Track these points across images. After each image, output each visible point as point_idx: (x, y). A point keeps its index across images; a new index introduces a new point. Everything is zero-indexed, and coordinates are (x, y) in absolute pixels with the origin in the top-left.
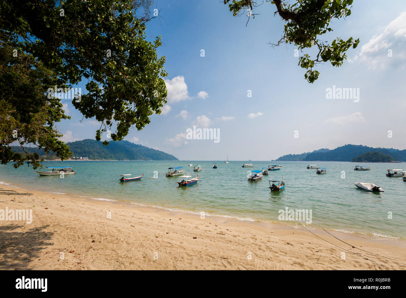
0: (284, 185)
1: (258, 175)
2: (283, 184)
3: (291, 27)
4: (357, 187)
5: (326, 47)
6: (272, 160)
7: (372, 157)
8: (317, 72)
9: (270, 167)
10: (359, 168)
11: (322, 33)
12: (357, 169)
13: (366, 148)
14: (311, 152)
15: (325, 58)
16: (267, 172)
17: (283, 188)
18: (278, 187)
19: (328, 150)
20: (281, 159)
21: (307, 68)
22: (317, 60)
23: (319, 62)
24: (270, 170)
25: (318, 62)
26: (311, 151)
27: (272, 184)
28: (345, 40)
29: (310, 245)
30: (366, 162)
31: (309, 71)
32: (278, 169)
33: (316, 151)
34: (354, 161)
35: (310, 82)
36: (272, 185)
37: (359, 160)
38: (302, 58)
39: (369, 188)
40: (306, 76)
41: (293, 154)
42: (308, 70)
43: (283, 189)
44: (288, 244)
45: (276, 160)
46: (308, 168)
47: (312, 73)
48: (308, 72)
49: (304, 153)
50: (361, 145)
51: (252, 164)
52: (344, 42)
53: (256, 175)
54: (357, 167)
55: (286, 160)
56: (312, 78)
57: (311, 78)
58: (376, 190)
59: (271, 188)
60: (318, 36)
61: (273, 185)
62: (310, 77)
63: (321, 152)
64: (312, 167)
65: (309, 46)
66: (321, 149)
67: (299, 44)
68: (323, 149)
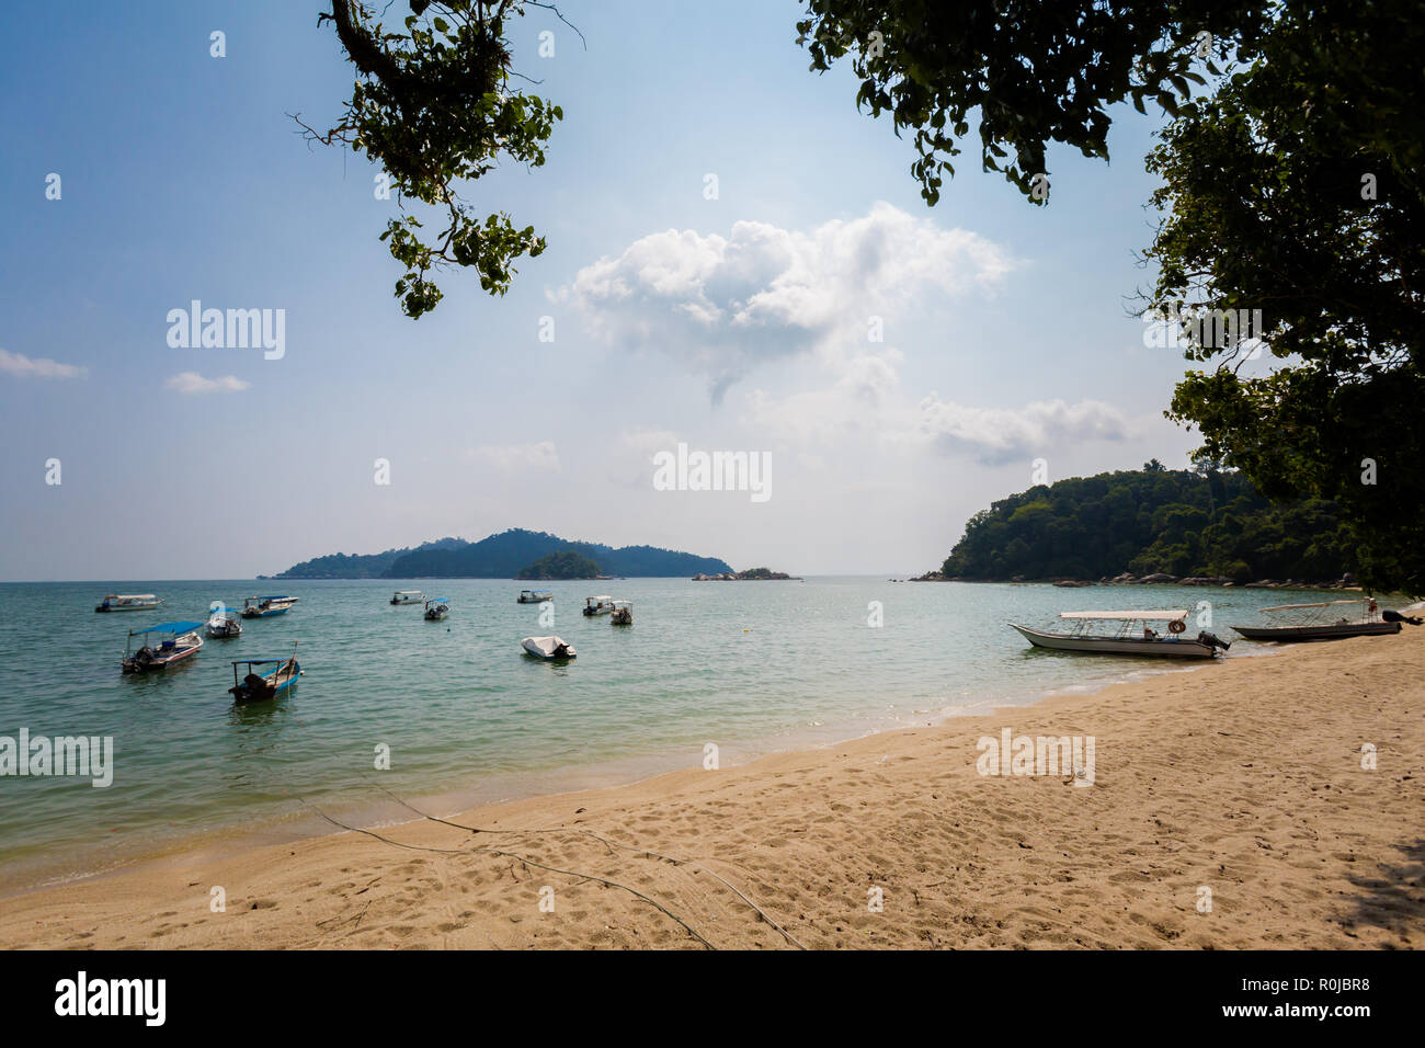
0: (296, 671)
1: (181, 642)
2: (293, 668)
3: (376, 106)
4: (525, 652)
5: (469, 223)
6: (261, 578)
7: (563, 566)
8: (433, 288)
9: (250, 606)
10: (529, 596)
11: (469, 175)
12: (523, 600)
13: (554, 540)
14: (411, 548)
15: (464, 258)
16: (232, 628)
17: (291, 684)
18: (270, 683)
19: (461, 542)
20: (300, 572)
21: (410, 266)
22: (442, 252)
23: (445, 261)
24: (250, 616)
25: (443, 261)
26: (414, 545)
27: (243, 673)
28: (518, 228)
29: (346, 875)
30: (549, 579)
31: (414, 275)
32: (281, 613)
33: (429, 545)
34: (523, 576)
35: (408, 311)
36: (246, 679)
37: (534, 574)
38: (397, 225)
39: (548, 651)
40: (400, 288)
41: (348, 554)
42: (411, 272)
43: (290, 690)
44: (255, 907)
45: (280, 577)
46: (395, 602)
47: (419, 287)
48: (409, 277)
49: (388, 550)
50: (543, 534)
51: (153, 596)
52: (514, 232)
53: (168, 647)
54: (525, 594)
55: (322, 576)
56: (419, 302)
57: (416, 301)
58: (561, 656)
59: (237, 691)
60: (455, 183)
61: (251, 678)
62: (410, 297)
63: (443, 550)
64: (406, 598)
65: (428, 196)
66: (443, 540)
67: (397, 176)
68: (450, 541)
